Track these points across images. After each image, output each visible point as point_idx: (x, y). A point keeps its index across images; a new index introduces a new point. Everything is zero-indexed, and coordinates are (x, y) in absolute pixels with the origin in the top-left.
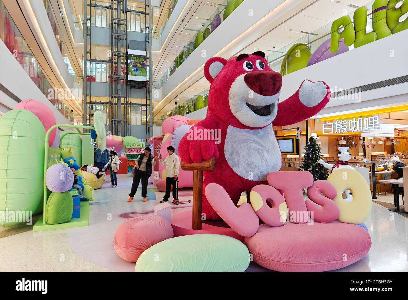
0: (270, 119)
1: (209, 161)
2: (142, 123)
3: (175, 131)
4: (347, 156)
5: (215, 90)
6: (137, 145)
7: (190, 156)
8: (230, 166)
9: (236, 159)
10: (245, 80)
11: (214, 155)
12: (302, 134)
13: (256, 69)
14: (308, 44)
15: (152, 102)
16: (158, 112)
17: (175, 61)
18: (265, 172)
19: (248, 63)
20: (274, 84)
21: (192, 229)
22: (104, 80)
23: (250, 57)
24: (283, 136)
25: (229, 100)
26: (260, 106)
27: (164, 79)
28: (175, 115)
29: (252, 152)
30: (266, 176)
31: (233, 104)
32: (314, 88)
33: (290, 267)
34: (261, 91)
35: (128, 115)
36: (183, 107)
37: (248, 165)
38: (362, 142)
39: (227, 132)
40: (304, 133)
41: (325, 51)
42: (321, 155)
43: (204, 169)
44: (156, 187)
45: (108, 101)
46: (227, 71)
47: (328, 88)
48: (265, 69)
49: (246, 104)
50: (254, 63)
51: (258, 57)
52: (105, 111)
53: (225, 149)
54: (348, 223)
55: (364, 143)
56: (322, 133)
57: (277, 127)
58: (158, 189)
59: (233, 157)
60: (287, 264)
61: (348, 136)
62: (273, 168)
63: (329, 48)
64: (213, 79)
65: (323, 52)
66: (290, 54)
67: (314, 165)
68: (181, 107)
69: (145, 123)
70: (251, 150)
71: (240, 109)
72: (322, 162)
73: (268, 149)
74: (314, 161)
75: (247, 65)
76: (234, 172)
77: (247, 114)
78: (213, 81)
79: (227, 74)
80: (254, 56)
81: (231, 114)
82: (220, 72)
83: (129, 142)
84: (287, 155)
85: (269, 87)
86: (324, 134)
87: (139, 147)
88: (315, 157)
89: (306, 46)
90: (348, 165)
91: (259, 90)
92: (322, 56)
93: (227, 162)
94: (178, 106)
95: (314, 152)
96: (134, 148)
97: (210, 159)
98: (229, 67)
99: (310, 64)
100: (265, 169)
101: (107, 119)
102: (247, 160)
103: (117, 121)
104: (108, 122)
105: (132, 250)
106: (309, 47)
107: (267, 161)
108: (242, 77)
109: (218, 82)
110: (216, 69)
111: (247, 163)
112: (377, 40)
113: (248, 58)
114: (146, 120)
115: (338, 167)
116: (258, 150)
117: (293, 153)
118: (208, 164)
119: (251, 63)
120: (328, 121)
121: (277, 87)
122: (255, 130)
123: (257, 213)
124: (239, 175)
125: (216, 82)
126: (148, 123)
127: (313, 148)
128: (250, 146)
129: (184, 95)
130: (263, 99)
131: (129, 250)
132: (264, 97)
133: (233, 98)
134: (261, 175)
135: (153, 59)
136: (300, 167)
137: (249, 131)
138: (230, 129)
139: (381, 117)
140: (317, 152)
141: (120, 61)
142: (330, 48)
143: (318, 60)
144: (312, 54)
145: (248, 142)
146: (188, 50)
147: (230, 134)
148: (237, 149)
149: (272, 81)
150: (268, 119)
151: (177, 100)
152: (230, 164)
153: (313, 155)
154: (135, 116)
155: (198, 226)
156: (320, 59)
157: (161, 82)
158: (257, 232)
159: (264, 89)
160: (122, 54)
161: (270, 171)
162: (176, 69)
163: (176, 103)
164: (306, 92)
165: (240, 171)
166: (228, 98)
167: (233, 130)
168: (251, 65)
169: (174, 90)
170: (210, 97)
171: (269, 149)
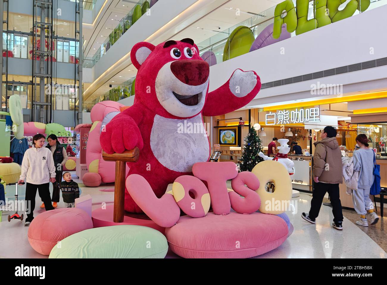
0: (197, 109)
1: (131, 151)
2: (71, 108)
3: (105, 118)
4: (286, 149)
5: (141, 77)
6: (62, 133)
7: (111, 146)
8: (155, 157)
9: (161, 150)
10: (171, 69)
11: (138, 145)
12: (244, 124)
13: (184, 57)
14: (252, 27)
15: (82, 84)
16: (89, 95)
17: (110, 36)
18: (191, 163)
19: (176, 51)
20: (200, 74)
21: (113, 222)
22: (24, 56)
23: (178, 44)
24: (226, 127)
25: (156, 88)
26: (186, 96)
27: (97, 57)
28: (108, 99)
29: (178, 143)
30: (191, 167)
31: (159, 92)
32: (244, 78)
33: (205, 254)
34: (187, 81)
35: (53, 98)
36: (118, 90)
37: (174, 156)
38: (308, 134)
39: (153, 122)
40: (247, 123)
41: (268, 36)
42: (261, 147)
43: (126, 159)
44: (82, 182)
45: (29, 82)
46: (154, 58)
47: (258, 78)
48: (193, 57)
49: (172, 93)
50: (182, 50)
51: (186, 44)
52: (26, 92)
53: (151, 138)
54: (269, 214)
55: (310, 135)
56: (265, 124)
57: (219, 116)
58: (84, 184)
59: (159, 147)
60: (202, 252)
61: (295, 128)
62: (200, 159)
63: (271, 33)
64: (140, 65)
65: (266, 37)
66: (233, 37)
67: (254, 157)
68: (116, 90)
69: (73, 108)
70: (178, 140)
71: (167, 98)
72: (262, 154)
73: (194, 140)
74: (254, 153)
75: (175, 52)
76: (159, 163)
77: (174, 104)
78: (140, 67)
79: (154, 60)
80: (182, 43)
81: (158, 102)
82: (147, 59)
83: (53, 130)
84: (230, 147)
85: (195, 77)
86: (267, 125)
87: (64, 136)
88: (255, 149)
89: (249, 30)
90: (288, 159)
91: (185, 79)
92: (265, 42)
93: (152, 152)
94: (112, 89)
95: (254, 144)
96: (59, 138)
97: (134, 149)
98: (156, 54)
99: (252, 49)
100: (191, 160)
101: (27, 101)
102: (173, 150)
103: (40, 105)
104: (29, 105)
105: (47, 243)
106: (252, 31)
107: (193, 152)
108: (168, 65)
109: (144, 68)
110: (143, 55)
111: (172, 153)
112: (317, 28)
113: (176, 45)
114: (74, 104)
115: (277, 160)
116: (184, 141)
117: (235, 146)
118: (130, 155)
119: (179, 51)
120: (270, 111)
121: (204, 77)
122: (183, 120)
123: (178, 203)
124: (164, 166)
125: (142, 69)
126: (76, 108)
127: (253, 140)
128: (176, 136)
129: (120, 76)
130: (189, 88)
131: (44, 242)
132: (190, 86)
133: (159, 86)
134: (187, 166)
135: (84, 33)
136: (240, 160)
137: (176, 121)
138: (157, 118)
139: (322, 109)
140: (257, 144)
141: (44, 34)
142: (273, 34)
143: (260, 46)
144: (255, 39)
145: (175, 132)
146: (124, 25)
147: (157, 124)
148: (163, 139)
149: (198, 70)
150: (195, 109)
151: (112, 81)
152: (156, 154)
153: (253, 147)
154: (61, 100)
155: (119, 219)
156: (262, 44)
157: (94, 61)
158: (177, 223)
159: (190, 79)
160: (46, 26)
161: (197, 161)
162: (111, 45)
163: (111, 86)
164: (237, 82)
165: (165, 162)
166: (155, 86)
167: (160, 119)
168: (179, 53)
169: (109, 70)
170: (136, 84)
171: (197, 140)
